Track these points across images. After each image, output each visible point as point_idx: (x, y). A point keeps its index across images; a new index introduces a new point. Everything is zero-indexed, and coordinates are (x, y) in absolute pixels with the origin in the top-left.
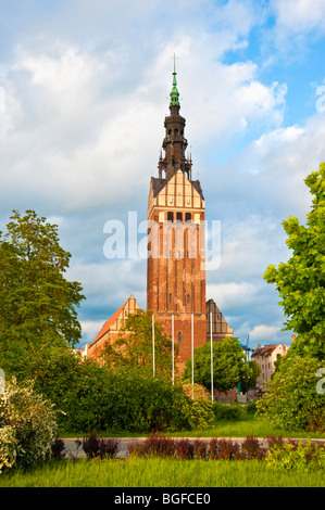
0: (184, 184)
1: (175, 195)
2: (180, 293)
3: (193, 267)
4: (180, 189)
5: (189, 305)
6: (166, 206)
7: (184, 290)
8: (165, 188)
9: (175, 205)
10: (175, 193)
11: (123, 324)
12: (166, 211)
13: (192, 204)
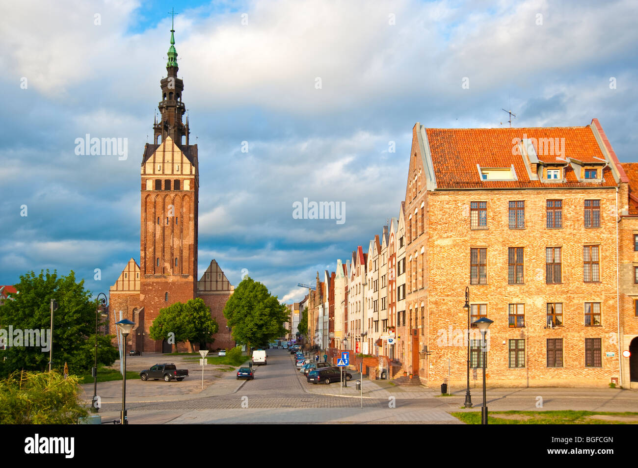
0: (173, 151)
1: (164, 162)
2: (168, 256)
3: (182, 232)
4: (168, 156)
5: (177, 268)
6: (154, 174)
7: (172, 254)
8: (152, 156)
9: (163, 172)
10: (164, 160)
11: (123, 285)
12: (154, 179)
13: (182, 171)
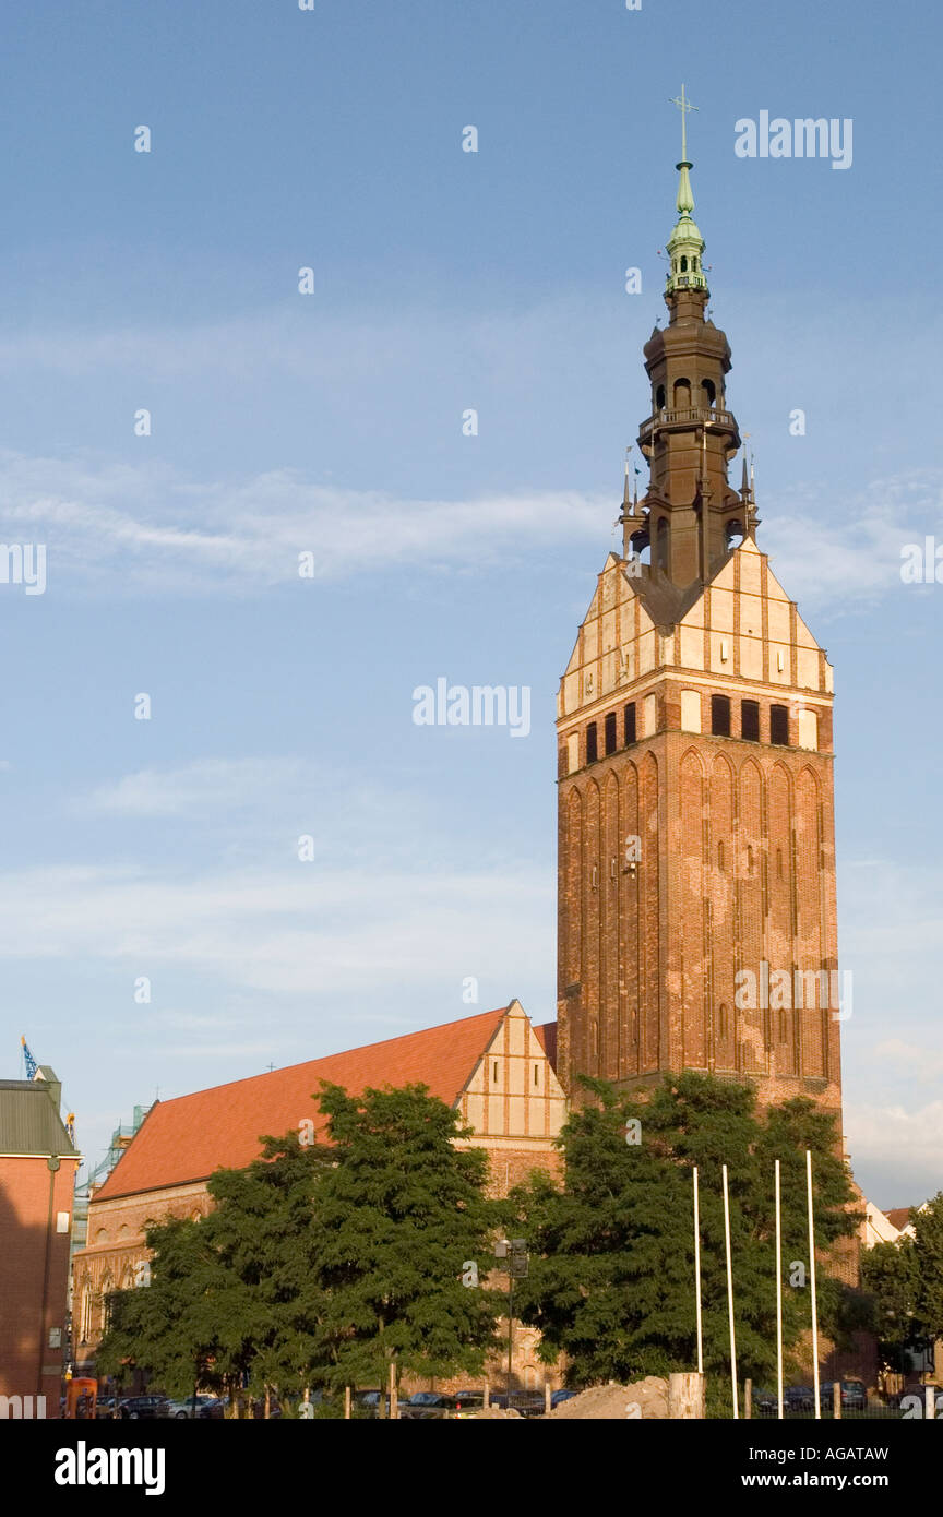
0: (764, 596)
1: (737, 634)
3: (798, 909)
4: (751, 613)
5: (785, 1049)
6: (707, 671)
8: (700, 603)
9: (737, 670)
10: (737, 624)
11: (486, 1111)
12: (708, 692)
13: (794, 674)
